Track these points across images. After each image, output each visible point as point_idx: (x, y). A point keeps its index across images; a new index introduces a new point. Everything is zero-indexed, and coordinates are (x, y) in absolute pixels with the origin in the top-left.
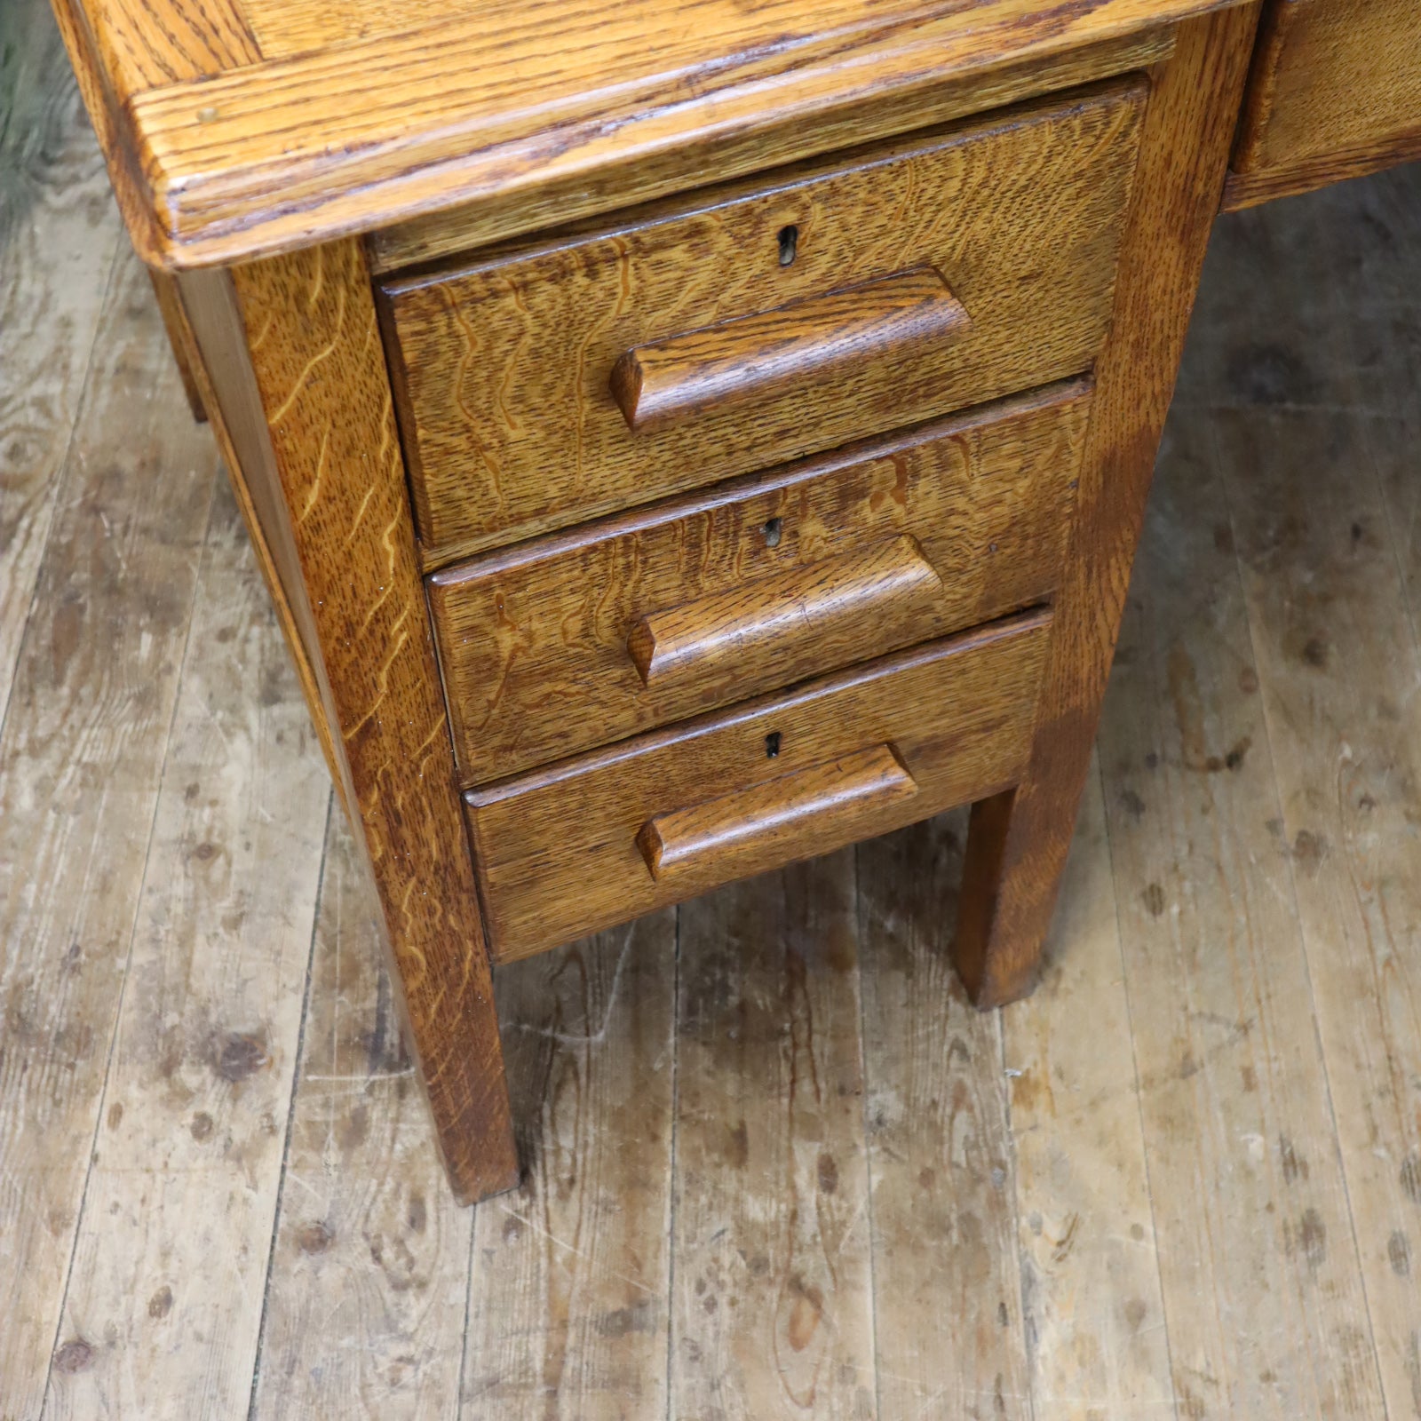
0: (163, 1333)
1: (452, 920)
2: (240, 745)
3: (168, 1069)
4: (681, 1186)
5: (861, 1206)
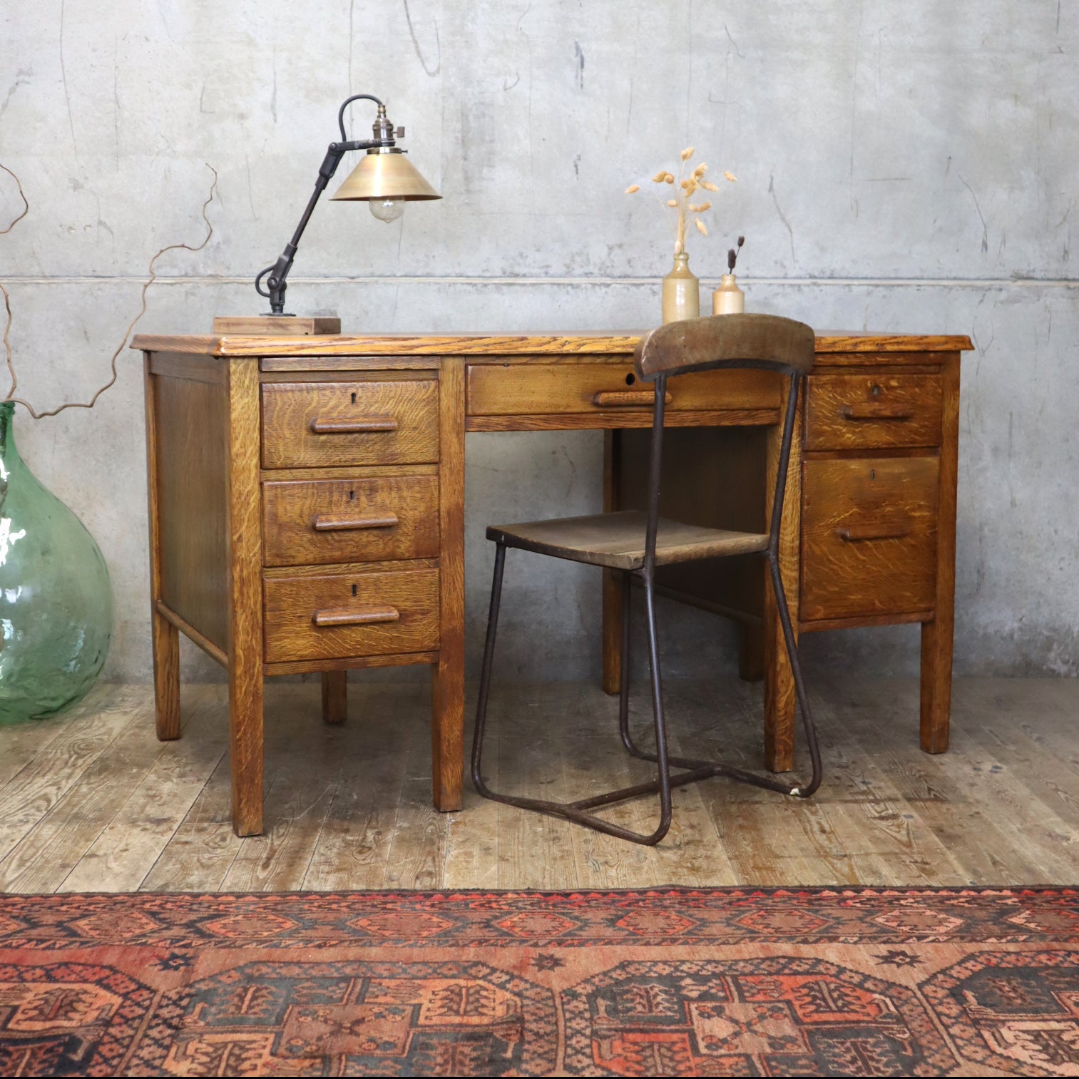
1: (254, 642)
3: (133, 822)
4: (323, 835)
5: (390, 837)
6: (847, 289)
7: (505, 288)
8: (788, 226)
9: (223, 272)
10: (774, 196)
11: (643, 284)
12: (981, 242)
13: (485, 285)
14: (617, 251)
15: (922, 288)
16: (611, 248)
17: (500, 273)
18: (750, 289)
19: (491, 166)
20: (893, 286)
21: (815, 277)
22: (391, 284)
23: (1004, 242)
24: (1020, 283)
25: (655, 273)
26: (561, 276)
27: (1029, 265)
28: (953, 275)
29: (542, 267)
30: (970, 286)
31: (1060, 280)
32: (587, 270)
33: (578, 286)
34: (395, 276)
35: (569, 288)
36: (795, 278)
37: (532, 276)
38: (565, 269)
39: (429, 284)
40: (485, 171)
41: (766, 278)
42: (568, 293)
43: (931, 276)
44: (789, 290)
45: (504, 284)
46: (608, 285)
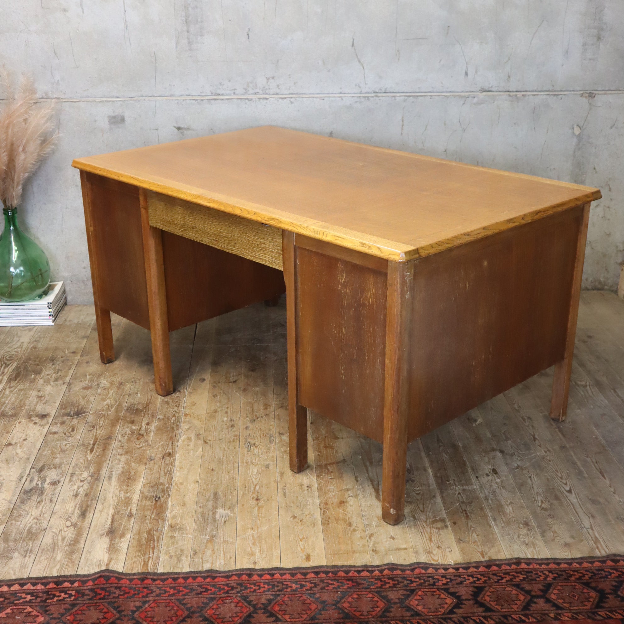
0: (25, 442)
2: (49, 386)
3: (30, 418)
4: (121, 426)
5: (153, 426)
6: (393, 98)
7: (213, 101)
8: (362, 65)
9: (63, 96)
10: (355, 50)
11: (285, 98)
12: (464, 72)
13: (202, 100)
14: (271, 80)
15: (433, 97)
16: (268, 79)
17: (210, 94)
18: (342, 99)
19: (202, 36)
20: (418, 96)
21: (377, 93)
22: (152, 100)
23: (476, 72)
24: (484, 93)
25: (292, 92)
26: (242, 95)
27: (489, 84)
28: (449, 90)
29: (232, 90)
30: (458, 96)
31: (506, 91)
32: (256, 91)
33: (251, 100)
34: (154, 96)
35: (247, 101)
36: (366, 93)
37: (227, 95)
38: (244, 91)
39: (172, 100)
40: (199, 38)
41: (351, 93)
42: (246, 103)
43: (438, 91)
44: (363, 99)
45: (212, 99)
46: (267, 99)
